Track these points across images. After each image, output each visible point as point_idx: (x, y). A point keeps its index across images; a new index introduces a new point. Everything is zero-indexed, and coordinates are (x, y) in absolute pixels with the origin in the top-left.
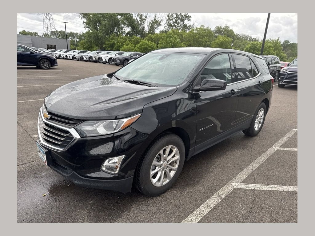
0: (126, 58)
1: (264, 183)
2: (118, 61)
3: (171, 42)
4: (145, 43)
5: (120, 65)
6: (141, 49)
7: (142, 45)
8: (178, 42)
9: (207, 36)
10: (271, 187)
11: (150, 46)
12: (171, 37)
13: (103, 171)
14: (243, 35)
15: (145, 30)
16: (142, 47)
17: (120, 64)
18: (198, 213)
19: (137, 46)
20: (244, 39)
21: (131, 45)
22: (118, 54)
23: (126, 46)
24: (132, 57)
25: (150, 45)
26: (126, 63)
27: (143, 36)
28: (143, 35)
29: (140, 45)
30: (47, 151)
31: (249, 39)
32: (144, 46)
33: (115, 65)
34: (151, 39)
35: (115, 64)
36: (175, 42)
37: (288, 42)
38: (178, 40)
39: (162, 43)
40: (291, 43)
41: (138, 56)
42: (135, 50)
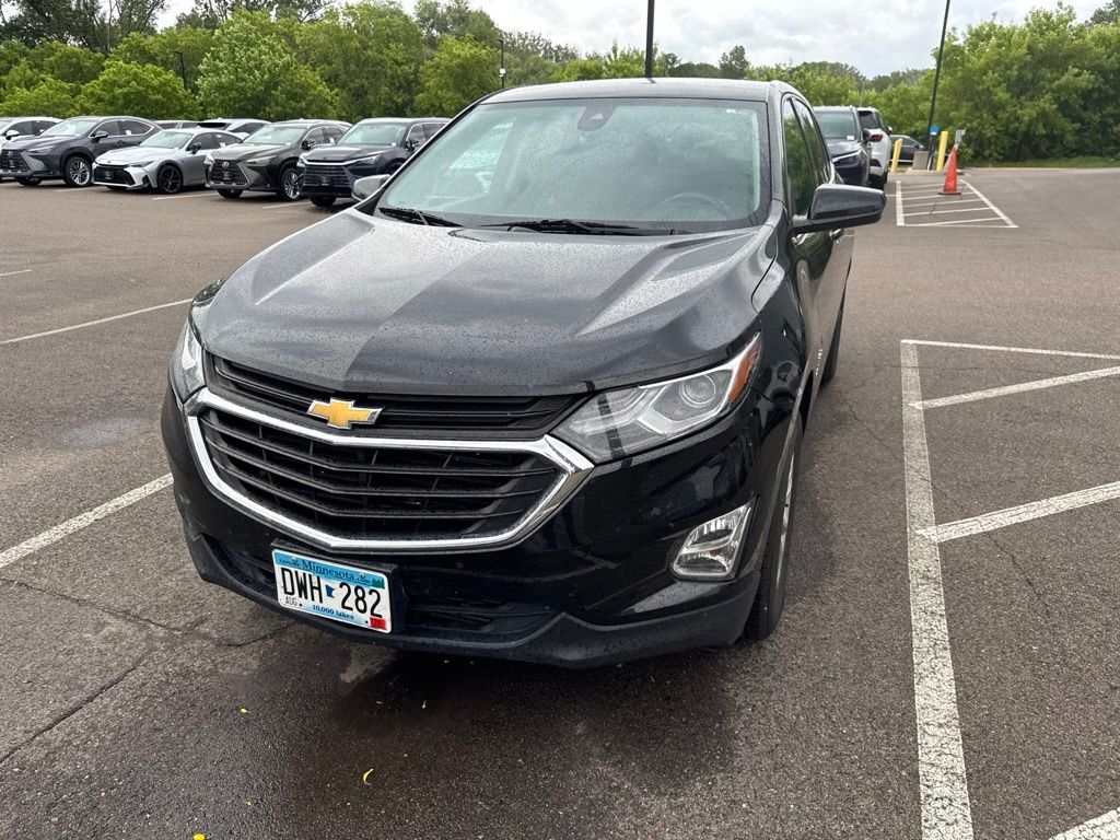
0: (73, 145)
1: (987, 509)
2: (36, 166)
3: (258, 67)
4: (127, 74)
5: (43, 183)
6: (112, 104)
7: (114, 84)
8: (287, 66)
9: (398, 41)
10: (1013, 513)
11: (154, 88)
12: (250, 44)
13: (681, 580)
14: (520, 35)
15: (101, 11)
16: (118, 91)
17: (41, 179)
18: (925, 641)
19: (87, 87)
20: (528, 50)
21: (48, 86)
22: (22, 129)
23: (26, 92)
24: (101, 142)
25: (156, 82)
26: (76, 170)
27: (97, 44)
28: (97, 37)
29: (105, 81)
30: (395, 566)
31: (545, 48)
32: (126, 90)
33: (18, 184)
34: (145, 56)
35: (19, 179)
36: (277, 66)
37: (674, 60)
38: (287, 58)
39: (217, 71)
40: (683, 62)
41: (129, 133)
42: (78, 106)
